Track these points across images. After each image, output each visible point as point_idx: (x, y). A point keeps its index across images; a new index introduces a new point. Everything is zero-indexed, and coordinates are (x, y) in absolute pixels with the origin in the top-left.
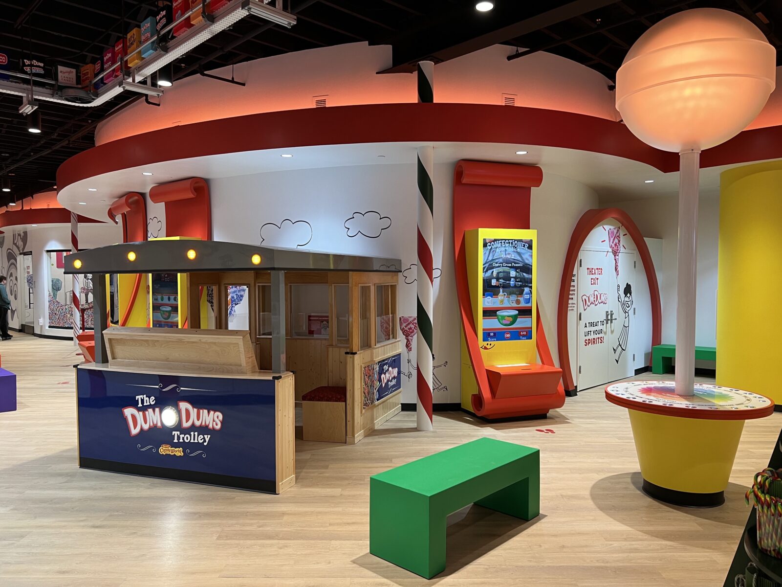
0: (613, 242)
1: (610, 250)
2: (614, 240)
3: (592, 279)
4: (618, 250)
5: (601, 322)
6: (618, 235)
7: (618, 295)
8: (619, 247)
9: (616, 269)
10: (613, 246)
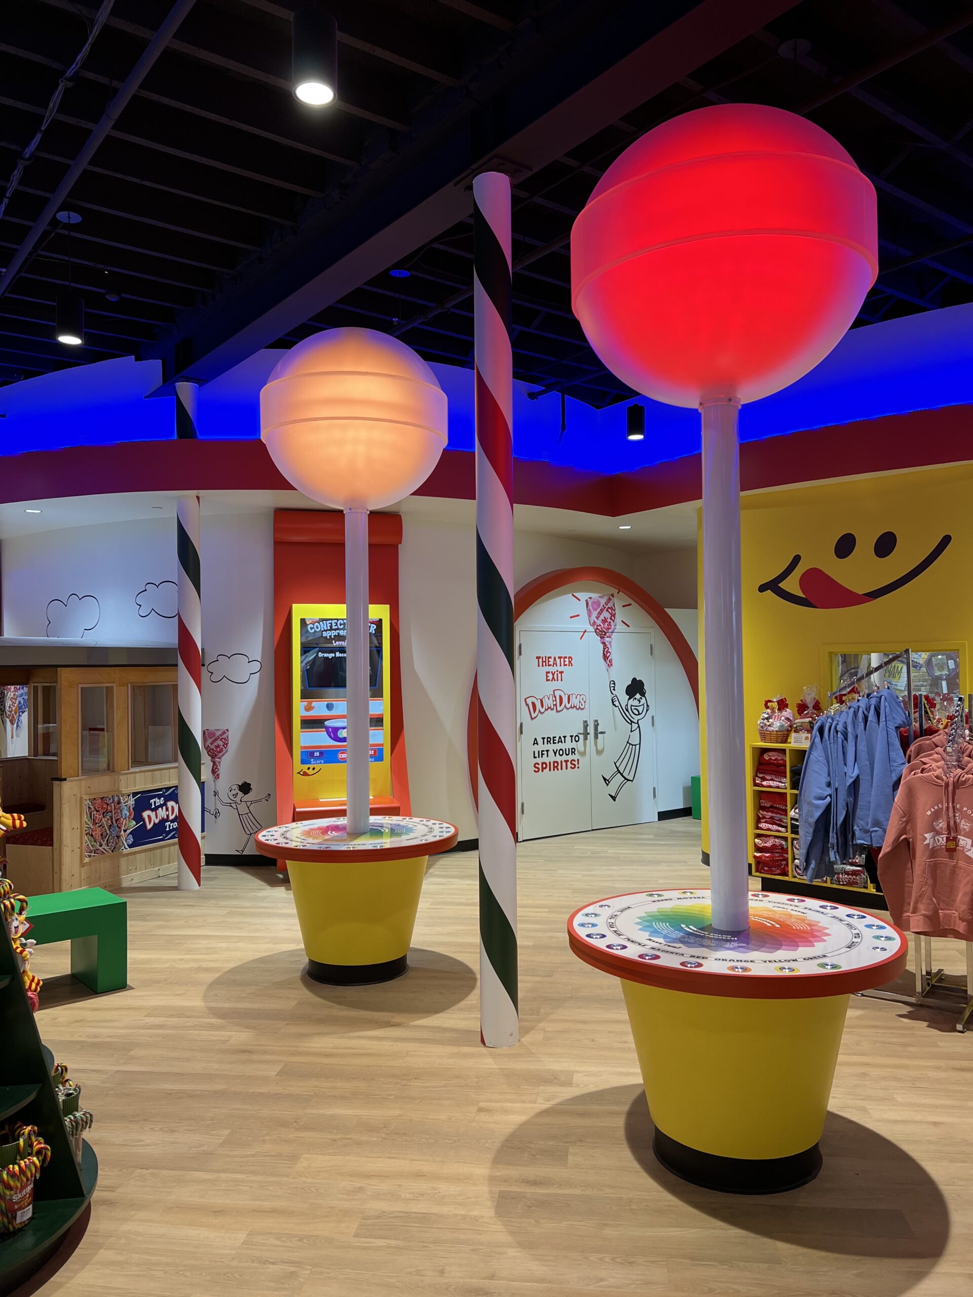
0: (597, 618)
1: (592, 629)
2: (600, 613)
3: (548, 672)
4: (609, 629)
5: (572, 736)
6: (610, 605)
7: (610, 696)
8: (612, 623)
9: (605, 657)
10: (599, 622)
